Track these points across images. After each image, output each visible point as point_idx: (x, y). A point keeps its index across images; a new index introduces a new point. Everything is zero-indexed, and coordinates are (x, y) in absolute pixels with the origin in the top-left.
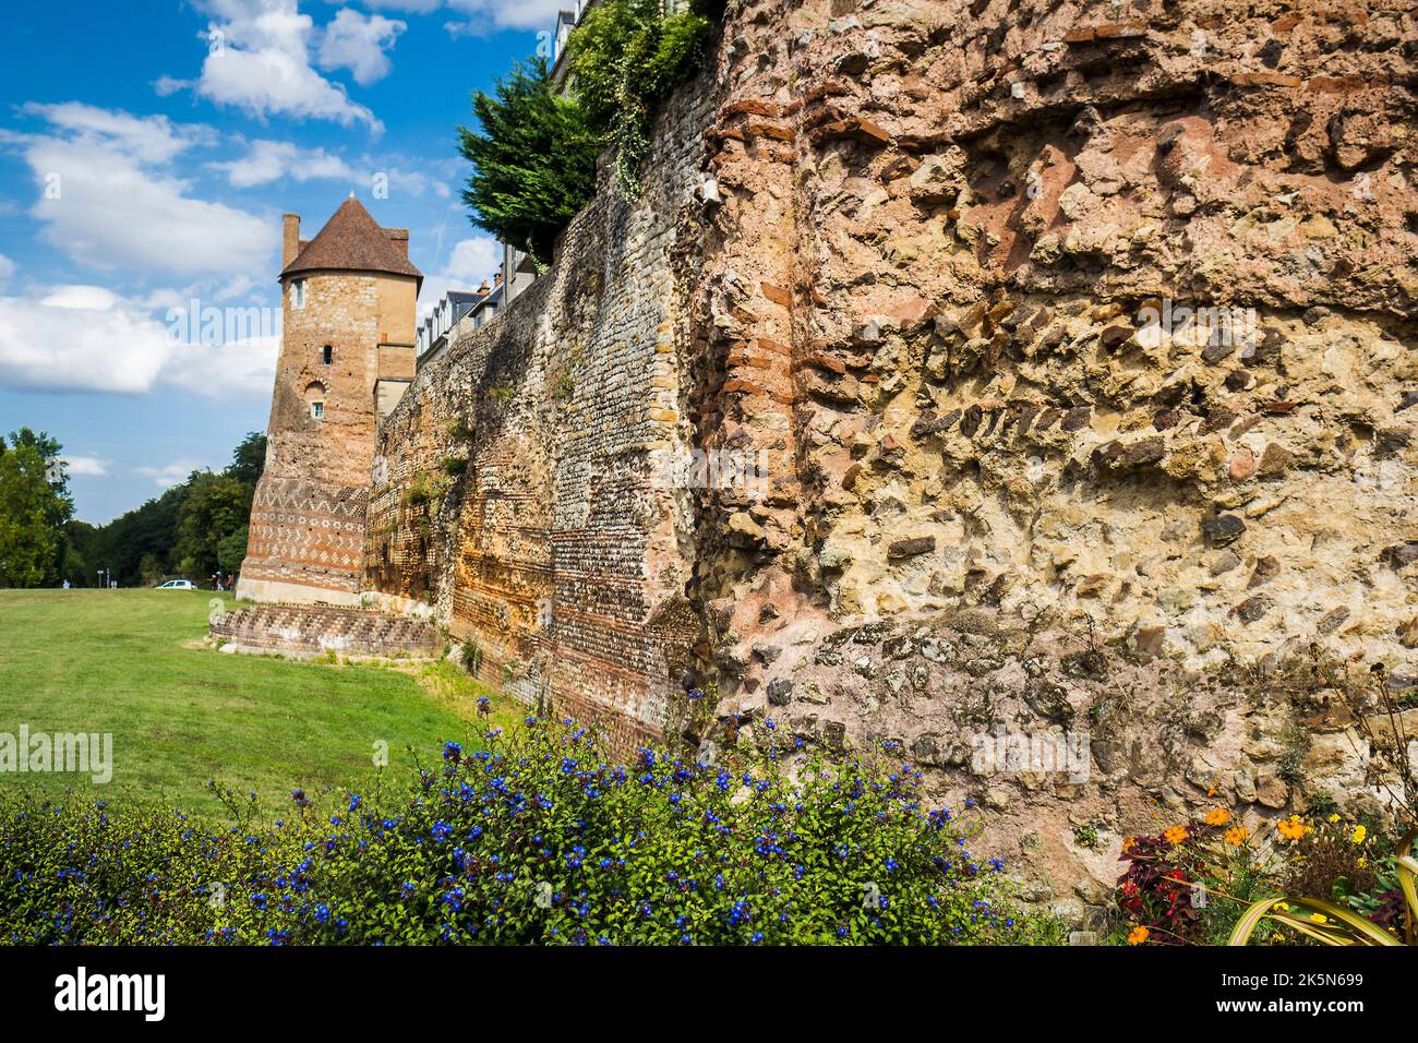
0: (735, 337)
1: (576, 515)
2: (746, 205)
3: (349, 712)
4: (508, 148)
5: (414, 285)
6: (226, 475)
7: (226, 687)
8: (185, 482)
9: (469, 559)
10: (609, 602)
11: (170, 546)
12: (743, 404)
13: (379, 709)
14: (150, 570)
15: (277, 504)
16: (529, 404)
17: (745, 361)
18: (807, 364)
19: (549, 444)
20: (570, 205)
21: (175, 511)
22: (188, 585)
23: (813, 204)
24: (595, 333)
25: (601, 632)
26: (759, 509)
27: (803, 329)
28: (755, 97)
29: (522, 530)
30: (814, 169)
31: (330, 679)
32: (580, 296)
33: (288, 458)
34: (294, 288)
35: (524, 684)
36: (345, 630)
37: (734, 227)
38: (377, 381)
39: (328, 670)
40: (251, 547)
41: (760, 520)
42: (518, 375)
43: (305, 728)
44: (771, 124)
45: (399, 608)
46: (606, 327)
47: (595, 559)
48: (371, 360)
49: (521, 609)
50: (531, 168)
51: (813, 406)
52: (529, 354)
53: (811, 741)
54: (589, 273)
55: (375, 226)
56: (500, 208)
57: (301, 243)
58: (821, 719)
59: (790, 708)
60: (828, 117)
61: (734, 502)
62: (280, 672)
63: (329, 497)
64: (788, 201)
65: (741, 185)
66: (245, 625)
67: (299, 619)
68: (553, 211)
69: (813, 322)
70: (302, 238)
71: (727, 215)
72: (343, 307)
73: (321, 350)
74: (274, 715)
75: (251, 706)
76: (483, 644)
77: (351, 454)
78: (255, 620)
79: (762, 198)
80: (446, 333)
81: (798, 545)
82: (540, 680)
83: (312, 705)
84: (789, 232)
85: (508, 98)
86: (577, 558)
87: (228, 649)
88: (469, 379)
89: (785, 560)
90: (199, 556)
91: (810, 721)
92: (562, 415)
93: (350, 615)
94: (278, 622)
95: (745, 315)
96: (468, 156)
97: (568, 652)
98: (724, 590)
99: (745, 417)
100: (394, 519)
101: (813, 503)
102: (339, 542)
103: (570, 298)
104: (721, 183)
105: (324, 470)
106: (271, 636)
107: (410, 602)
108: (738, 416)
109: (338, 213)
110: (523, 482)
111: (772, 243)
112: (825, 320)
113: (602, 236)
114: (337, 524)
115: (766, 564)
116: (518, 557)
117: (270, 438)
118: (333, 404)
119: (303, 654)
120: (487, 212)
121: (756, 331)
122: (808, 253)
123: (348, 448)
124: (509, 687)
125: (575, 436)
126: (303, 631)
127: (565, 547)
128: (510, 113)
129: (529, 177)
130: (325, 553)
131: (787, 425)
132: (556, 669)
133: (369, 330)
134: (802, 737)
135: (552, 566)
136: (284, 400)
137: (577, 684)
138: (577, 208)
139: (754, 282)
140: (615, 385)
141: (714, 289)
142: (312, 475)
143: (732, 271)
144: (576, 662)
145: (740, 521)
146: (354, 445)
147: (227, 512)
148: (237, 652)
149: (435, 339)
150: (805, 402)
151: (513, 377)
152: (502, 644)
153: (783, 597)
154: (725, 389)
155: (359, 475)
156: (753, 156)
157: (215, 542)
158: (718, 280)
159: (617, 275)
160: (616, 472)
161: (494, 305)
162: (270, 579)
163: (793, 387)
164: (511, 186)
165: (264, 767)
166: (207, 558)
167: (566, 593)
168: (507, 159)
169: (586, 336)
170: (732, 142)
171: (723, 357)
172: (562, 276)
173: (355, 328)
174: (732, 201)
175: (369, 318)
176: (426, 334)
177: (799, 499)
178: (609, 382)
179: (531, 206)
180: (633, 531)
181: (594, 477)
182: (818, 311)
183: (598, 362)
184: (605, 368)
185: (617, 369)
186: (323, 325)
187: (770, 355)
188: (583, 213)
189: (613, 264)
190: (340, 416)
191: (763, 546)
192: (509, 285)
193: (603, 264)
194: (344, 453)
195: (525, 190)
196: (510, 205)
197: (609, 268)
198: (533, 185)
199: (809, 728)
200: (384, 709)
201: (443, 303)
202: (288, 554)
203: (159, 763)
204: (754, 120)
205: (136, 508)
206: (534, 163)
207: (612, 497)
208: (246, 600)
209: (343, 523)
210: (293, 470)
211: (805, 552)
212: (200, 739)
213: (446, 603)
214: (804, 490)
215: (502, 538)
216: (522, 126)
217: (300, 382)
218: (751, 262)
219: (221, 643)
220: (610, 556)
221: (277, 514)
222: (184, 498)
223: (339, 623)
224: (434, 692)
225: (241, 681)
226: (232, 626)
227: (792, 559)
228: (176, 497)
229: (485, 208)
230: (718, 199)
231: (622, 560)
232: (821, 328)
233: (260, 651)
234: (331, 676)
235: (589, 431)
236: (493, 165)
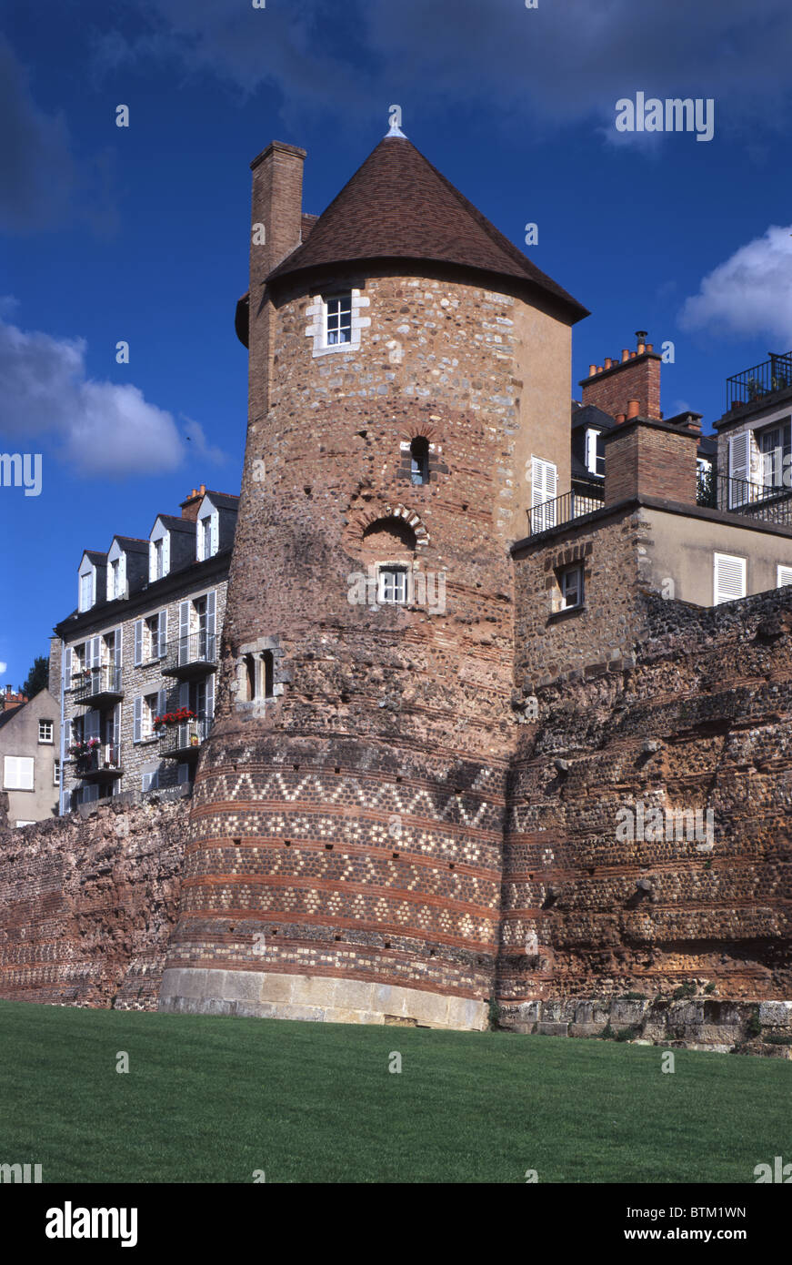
63: (431, 782)
72: (453, 353)
73: (405, 446)
77: (470, 688)
102: (452, 885)
105: (416, 720)
114: (448, 845)
123: (463, 673)
130: (427, 910)
142: (392, 731)
146: (475, 670)
155: (484, 736)
162: (304, 970)
173: (474, 406)
175: (498, 387)
186: (409, 391)
194: (454, 686)
202: (300, 906)
209: (461, 842)
217: (351, 518)
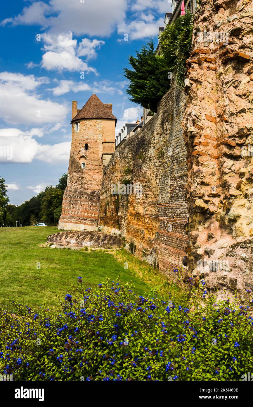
0: (196, 135)
1: (165, 198)
2: (199, 86)
3: (90, 268)
4: (141, 74)
5: (114, 122)
6: (57, 188)
7: (50, 260)
8: (44, 191)
9: (131, 214)
10: (176, 228)
11: (39, 212)
12: (199, 159)
13: (101, 267)
14: (33, 220)
15: (71, 197)
16: (150, 160)
17: (200, 143)
18: (222, 143)
19: (157, 173)
20: (162, 92)
21: (41, 200)
22: (44, 225)
23: (223, 84)
24: (171, 135)
25: (174, 238)
26: (206, 198)
27: (220, 130)
28: (202, 48)
29: (148, 203)
30: (223, 72)
31: (85, 256)
32: (166, 123)
33: (74, 182)
34: (75, 125)
35: (149, 257)
36: (91, 239)
37: (195, 95)
38: (103, 155)
39: (85, 253)
40: (63, 212)
41: (207, 202)
42: (146, 151)
43: (75, 274)
44: (207, 57)
45: (110, 231)
46: (174, 133)
47: (172, 213)
48: (100, 148)
49: (148, 231)
50: (149, 81)
51: (225, 159)
52: (150, 143)
53: (225, 286)
54: (169, 114)
55: (101, 103)
56: (139, 94)
57: (78, 110)
58: (228, 277)
59: (217, 273)
60: (227, 52)
61: (197, 195)
62: (69, 254)
63: (87, 194)
64: (214, 84)
65: (197, 80)
66: (58, 239)
67: (76, 236)
68: (156, 94)
69: (223, 128)
70: (78, 109)
71: (193, 91)
72: (92, 130)
73: (84, 145)
74: (65, 270)
75: (58, 266)
76: (136, 244)
77: (95, 180)
78: (61, 236)
79: (204, 84)
80: (125, 137)
81: (221, 211)
82: (154, 255)
83: (78, 266)
84: (215, 95)
85: (141, 57)
86: (166, 213)
87: (53, 247)
88: (131, 152)
89: (216, 217)
90: (48, 215)
91: (224, 278)
92: (161, 164)
93: (92, 234)
94: (69, 237)
95: (199, 127)
96: (128, 78)
97: (164, 246)
98: (196, 228)
99: (200, 164)
100: (108, 201)
101: (226, 195)
102: (91, 209)
103: (162, 123)
104: (190, 79)
105: (86, 185)
106: (67, 242)
107: (113, 229)
108: (198, 164)
109: (89, 100)
110: (148, 187)
111: (209, 100)
112: (228, 127)
113: (173, 102)
114: (90, 203)
115: (209, 218)
116: (147, 213)
117: (68, 175)
118: (88, 163)
119: (77, 248)
120: (134, 96)
121: (203, 132)
122: (221, 103)
123: (93, 177)
124: (144, 258)
125: (164, 171)
126: (77, 240)
127: (162, 209)
128: (141, 62)
129: (148, 83)
130: (86, 213)
131: (216, 166)
132: (160, 252)
133: (100, 138)
134: (221, 284)
135: (158, 216)
136: (73, 162)
137: (167, 257)
138: (165, 93)
139: (202, 114)
140: (177, 153)
141: (189, 118)
142: (82, 187)
143: (194, 111)
144: (166, 249)
145: (199, 203)
146: (96, 176)
147: (57, 200)
148: (56, 248)
149: (122, 139)
150: (222, 158)
151: (145, 151)
152: (142, 243)
153: (216, 230)
154: (193, 154)
155: (97, 187)
156: (201, 69)
157: (53, 210)
158: (189, 115)
159: (177, 115)
160: (178, 183)
161: (141, 127)
162: (69, 222)
163: (217, 152)
164: (142, 87)
165: (59, 288)
166: (51, 216)
167: (162, 225)
168: (141, 78)
169: (168, 136)
170: (194, 64)
171: (193, 142)
172: (160, 116)
173: (95, 138)
174: (194, 86)
175: (99, 134)
176: (119, 138)
177: (221, 194)
178: (175, 152)
179: (149, 93)
180: (184, 203)
181: (171, 185)
182: (225, 124)
183: (172, 145)
184: (174, 147)
185: (178, 147)
186: (85, 137)
187: (209, 141)
188: (166, 94)
189: (176, 111)
190: (90, 167)
191: (208, 212)
192: (145, 120)
193: (173, 111)
194: (92, 179)
195: (146, 88)
196: (142, 93)
197: (175, 112)
198: (149, 86)
199: (224, 281)
200: (102, 267)
201: (124, 127)
202: (75, 214)
203: (24, 287)
204: (202, 56)
205: (29, 200)
206: (150, 79)
207: (177, 191)
208: (61, 230)
209: (92, 203)
210: (76, 186)
211: (223, 213)
212: (39, 278)
213: (124, 229)
214: (223, 190)
215: (142, 207)
216: (146, 66)
217: (78, 156)
218: (201, 107)
219: (51, 245)
220: (177, 212)
221: (71, 200)
222: (44, 196)
223: (89, 237)
224: (120, 260)
225: (56, 258)
226: (54, 239)
227: (219, 216)
228: (41, 195)
229: (134, 95)
230: (189, 85)
231: (181, 213)
232: (227, 130)
233: (63, 247)
234: (86, 255)
235: (169, 169)
236: (136, 80)
